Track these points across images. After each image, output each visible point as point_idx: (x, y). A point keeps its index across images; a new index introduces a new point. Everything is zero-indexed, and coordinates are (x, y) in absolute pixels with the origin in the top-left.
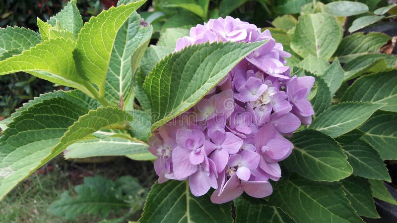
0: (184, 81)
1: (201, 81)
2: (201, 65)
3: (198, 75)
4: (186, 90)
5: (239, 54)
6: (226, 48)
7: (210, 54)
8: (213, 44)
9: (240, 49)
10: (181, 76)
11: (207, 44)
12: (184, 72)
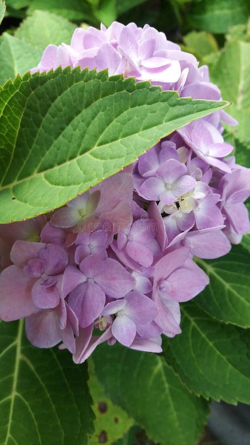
0: (46, 132)
1: (79, 145)
2: (84, 111)
3: (74, 130)
4: (48, 153)
5: (164, 115)
6: (139, 95)
7: (104, 95)
8: (114, 79)
9: (166, 104)
10: (41, 121)
11: (103, 75)
12: (48, 115)
